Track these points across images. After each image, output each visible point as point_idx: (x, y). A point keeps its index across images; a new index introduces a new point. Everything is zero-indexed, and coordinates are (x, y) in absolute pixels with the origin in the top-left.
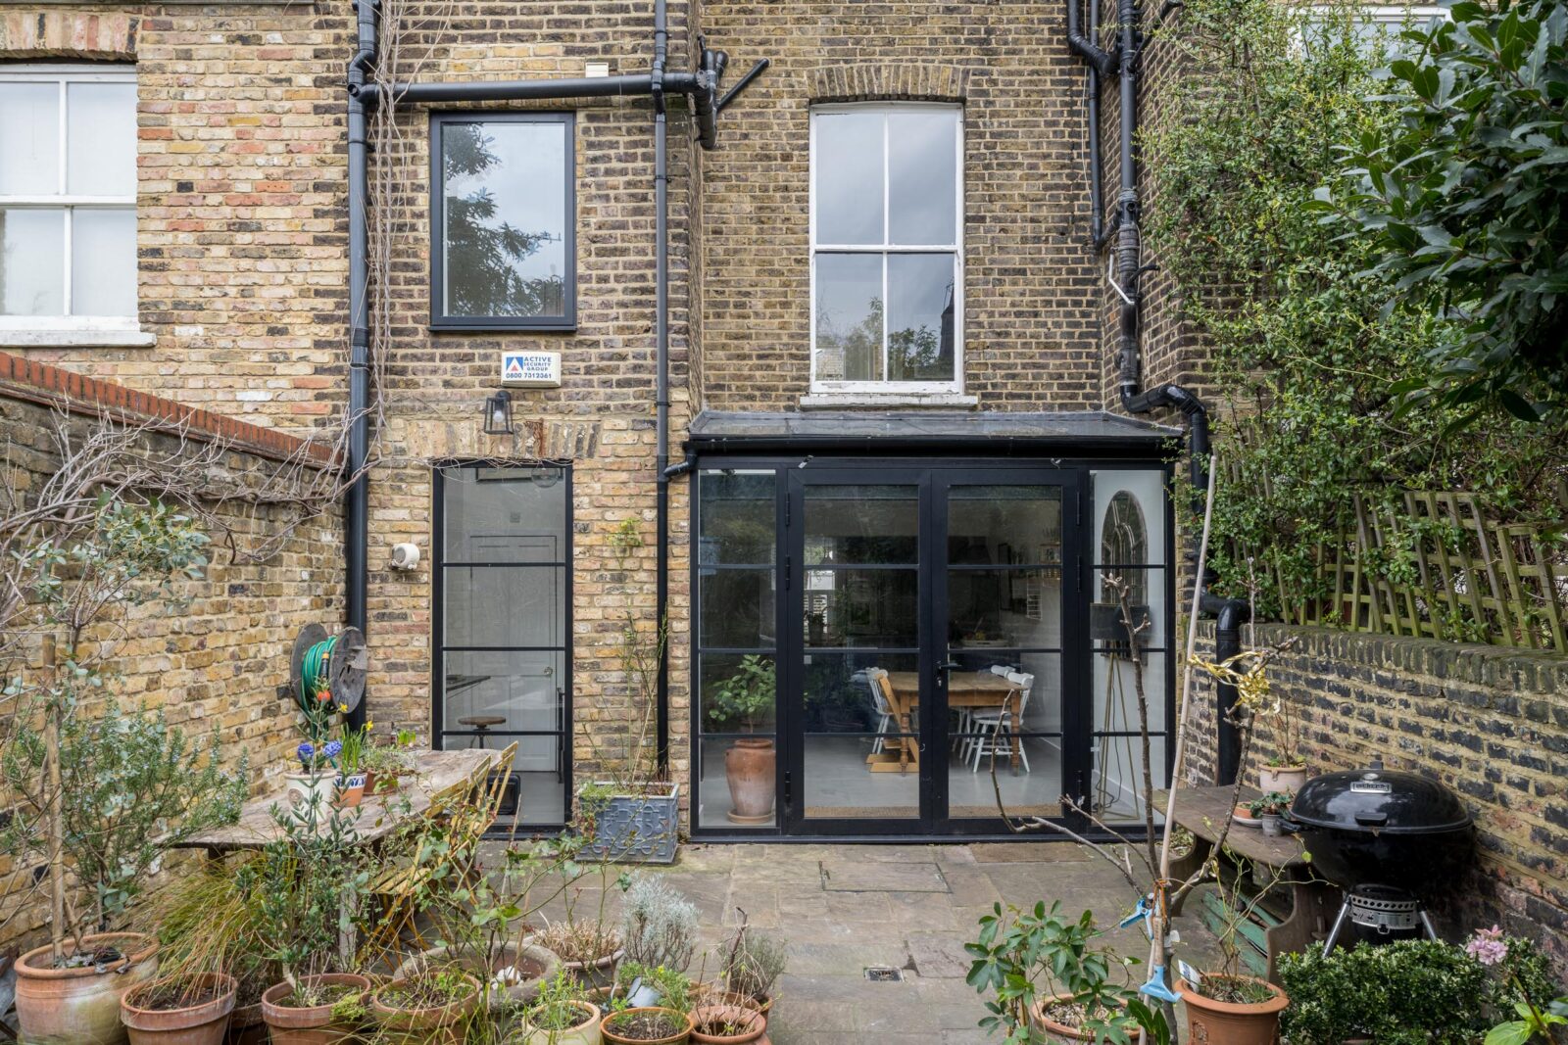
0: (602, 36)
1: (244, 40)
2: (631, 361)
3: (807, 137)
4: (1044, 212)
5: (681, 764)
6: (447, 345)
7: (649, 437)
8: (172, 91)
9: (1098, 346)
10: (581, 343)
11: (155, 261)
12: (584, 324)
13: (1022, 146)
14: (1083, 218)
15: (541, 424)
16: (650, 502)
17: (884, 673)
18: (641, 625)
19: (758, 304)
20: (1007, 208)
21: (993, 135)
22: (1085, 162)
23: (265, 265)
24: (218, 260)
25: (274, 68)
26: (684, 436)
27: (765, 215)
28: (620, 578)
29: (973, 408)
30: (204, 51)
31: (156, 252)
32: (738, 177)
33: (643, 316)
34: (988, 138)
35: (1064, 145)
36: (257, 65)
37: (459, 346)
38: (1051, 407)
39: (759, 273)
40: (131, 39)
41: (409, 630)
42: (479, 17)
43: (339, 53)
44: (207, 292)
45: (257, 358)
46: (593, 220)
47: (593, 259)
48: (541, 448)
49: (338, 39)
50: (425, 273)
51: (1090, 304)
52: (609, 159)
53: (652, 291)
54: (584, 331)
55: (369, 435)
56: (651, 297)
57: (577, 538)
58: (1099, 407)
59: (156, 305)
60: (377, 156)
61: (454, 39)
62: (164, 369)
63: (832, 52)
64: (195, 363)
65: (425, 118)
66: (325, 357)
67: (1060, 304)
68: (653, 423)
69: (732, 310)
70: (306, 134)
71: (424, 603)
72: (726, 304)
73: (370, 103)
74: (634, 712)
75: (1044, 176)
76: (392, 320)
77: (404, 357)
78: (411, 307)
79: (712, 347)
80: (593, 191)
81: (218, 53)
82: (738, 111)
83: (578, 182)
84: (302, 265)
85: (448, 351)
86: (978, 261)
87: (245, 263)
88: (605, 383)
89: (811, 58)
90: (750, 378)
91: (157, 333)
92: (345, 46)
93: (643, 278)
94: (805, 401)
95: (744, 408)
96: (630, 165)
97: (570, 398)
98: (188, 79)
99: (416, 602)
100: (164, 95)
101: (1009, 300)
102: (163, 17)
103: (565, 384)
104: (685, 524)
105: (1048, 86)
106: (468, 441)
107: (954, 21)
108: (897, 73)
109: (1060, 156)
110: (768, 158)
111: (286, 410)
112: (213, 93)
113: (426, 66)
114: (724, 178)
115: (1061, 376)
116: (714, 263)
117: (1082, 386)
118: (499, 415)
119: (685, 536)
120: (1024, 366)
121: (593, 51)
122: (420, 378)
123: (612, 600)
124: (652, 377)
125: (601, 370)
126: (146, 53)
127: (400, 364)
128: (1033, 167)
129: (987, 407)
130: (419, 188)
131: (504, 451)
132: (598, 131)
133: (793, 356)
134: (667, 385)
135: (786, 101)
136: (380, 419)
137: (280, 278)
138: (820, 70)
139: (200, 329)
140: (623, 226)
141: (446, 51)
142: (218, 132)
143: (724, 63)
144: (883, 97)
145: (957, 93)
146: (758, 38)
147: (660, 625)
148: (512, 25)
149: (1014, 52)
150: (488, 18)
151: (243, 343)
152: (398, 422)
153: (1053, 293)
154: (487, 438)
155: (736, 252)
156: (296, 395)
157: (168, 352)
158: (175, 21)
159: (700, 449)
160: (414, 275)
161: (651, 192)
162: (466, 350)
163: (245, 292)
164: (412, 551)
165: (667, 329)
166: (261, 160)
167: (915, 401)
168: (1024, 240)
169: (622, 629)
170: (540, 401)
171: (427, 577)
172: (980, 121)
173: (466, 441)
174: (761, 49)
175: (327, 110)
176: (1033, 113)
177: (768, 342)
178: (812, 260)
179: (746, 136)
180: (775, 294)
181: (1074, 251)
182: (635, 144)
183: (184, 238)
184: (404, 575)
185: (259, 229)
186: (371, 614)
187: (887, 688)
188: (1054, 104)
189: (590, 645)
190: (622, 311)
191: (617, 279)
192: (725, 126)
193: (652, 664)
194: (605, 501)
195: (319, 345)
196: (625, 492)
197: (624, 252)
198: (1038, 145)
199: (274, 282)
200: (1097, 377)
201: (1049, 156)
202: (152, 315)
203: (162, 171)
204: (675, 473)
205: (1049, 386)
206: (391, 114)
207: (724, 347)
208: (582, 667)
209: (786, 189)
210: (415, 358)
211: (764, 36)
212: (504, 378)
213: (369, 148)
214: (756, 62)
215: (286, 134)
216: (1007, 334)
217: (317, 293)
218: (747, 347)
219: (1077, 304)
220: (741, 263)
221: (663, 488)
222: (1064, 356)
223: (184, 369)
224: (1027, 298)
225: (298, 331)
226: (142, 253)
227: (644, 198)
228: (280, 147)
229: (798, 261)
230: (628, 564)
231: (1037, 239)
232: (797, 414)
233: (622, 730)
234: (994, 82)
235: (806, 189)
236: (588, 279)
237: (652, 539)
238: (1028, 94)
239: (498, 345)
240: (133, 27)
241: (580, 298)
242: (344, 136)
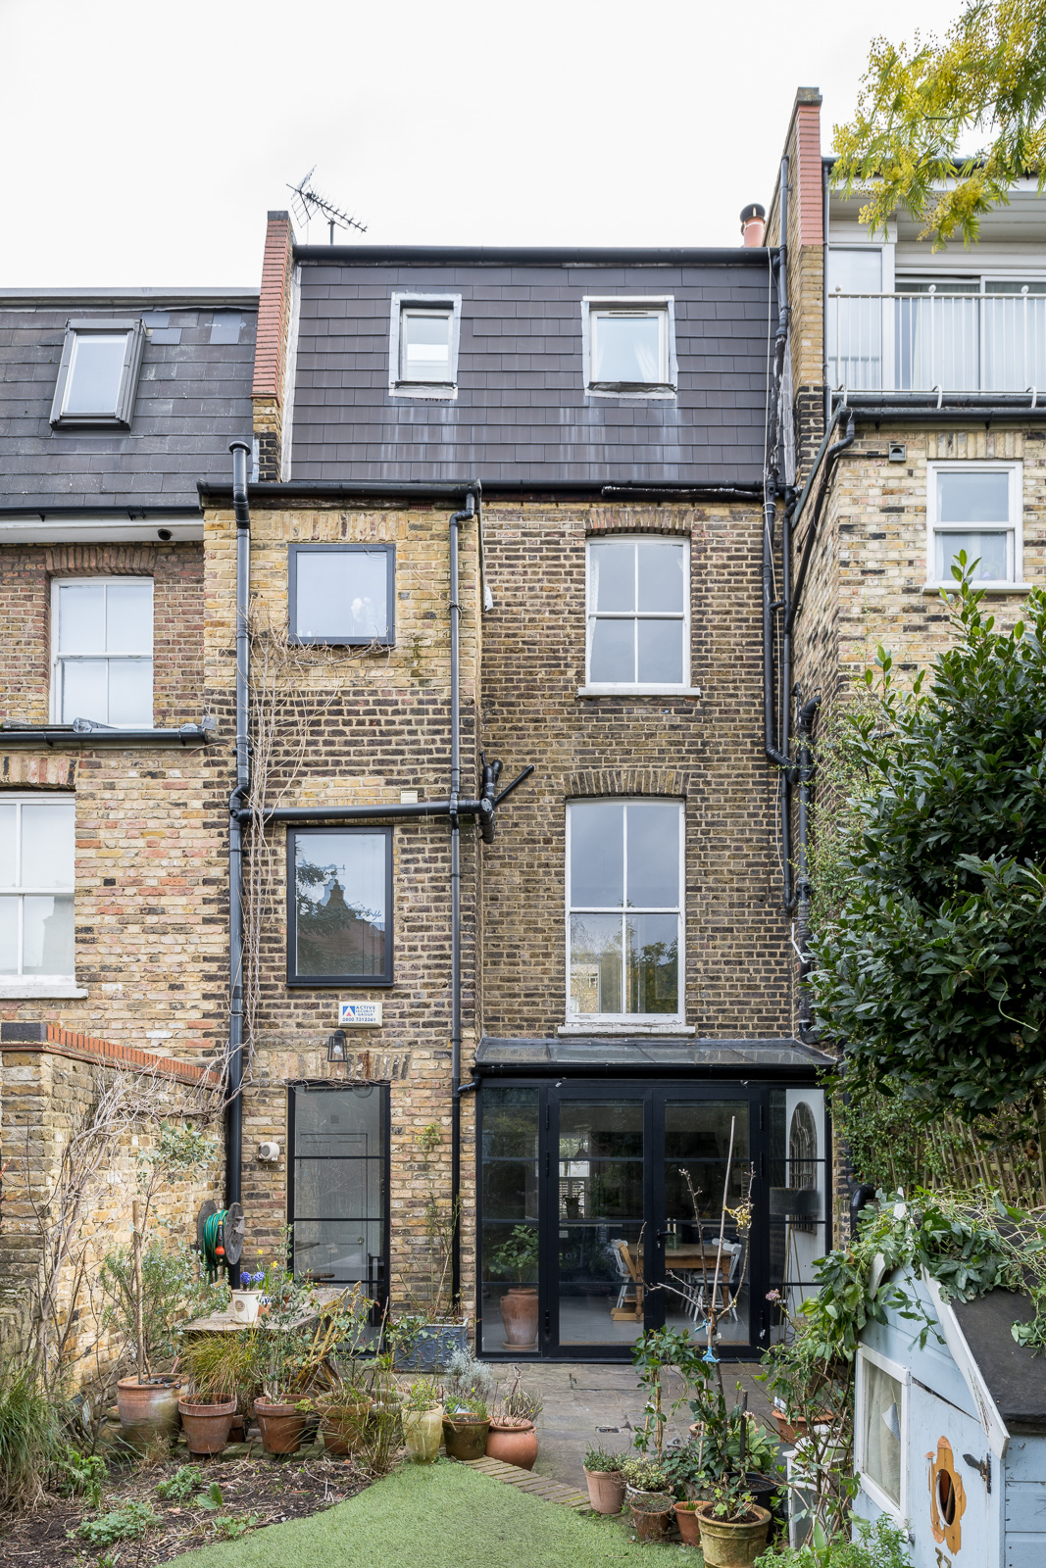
0: (413, 771)
1: (153, 775)
2: (433, 1009)
3: (563, 825)
4: (747, 884)
5: (470, 1305)
6: (299, 997)
7: (446, 1064)
8: (101, 813)
9: (789, 988)
10: (397, 995)
11: (88, 936)
12: (399, 981)
13: (730, 833)
14: (778, 889)
15: (367, 1055)
16: (447, 1112)
17: (626, 1243)
18: (441, 1202)
19: (525, 954)
20: (717, 881)
21: (707, 824)
22: (778, 845)
23: (168, 939)
24: (134, 935)
25: (175, 795)
26: (472, 1063)
27: (530, 886)
28: (425, 1167)
29: (692, 1036)
30: (122, 784)
31: (89, 930)
32: (510, 857)
33: (442, 975)
34: (704, 826)
35: (762, 832)
36: (163, 793)
37: (308, 997)
38: (752, 1035)
39: (526, 930)
40: (71, 775)
41: (271, 1205)
42: (323, 758)
43: (221, 784)
44: (125, 959)
45: (162, 1006)
46: (406, 905)
47: (406, 933)
48: (368, 1073)
49: (221, 774)
50: (284, 944)
51: (782, 955)
52: (417, 861)
53: (448, 957)
54: (398, 986)
55: (244, 1063)
56: (448, 962)
57: (394, 1138)
58: (790, 1035)
59: (88, 968)
60: (251, 859)
61: (304, 774)
62: (95, 1015)
63: (582, 760)
64: (117, 1011)
65: (284, 831)
66: (210, 1006)
67: (760, 955)
68: (449, 1054)
69: (505, 959)
70: (198, 843)
71: (282, 1186)
72: (501, 955)
73: (244, 822)
74: (435, 1266)
75: (748, 855)
76: (260, 979)
77: (268, 1006)
78: (273, 969)
79: (489, 988)
80: (406, 884)
81: (134, 785)
82: (510, 805)
83: (395, 878)
84: (194, 938)
85: (300, 1001)
86: (698, 922)
87: (153, 938)
88: (414, 1025)
89: (567, 764)
90: (519, 1012)
91: (89, 988)
92: (226, 779)
93: (442, 947)
94: (561, 1030)
95: (514, 1035)
96: (433, 865)
97: (389, 1035)
98: (112, 804)
99: (275, 1185)
100: (95, 816)
101: (720, 951)
102: (94, 759)
103: (385, 1025)
104: (472, 1128)
105: (750, 786)
106: (315, 1066)
107: (677, 736)
108: (633, 776)
109: (759, 840)
110: (534, 841)
111: (182, 1044)
112: (130, 814)
113: (286, 793)
114: (499, 857)
115: (760, 1011)
116: (491, 922)
117: (777, 1019)
118: (337, 1049)
119: (472, 1136)
120: (731, 1003)
121: (406, 782)
122: (279, 1021)
123: (419, 1184)
124: (449, 1020)
125: (411, 1015)
126: (82, 784)
127: (265, 1010)
128: (738, 848)
129: (703, 1035)
130: (278, 882)
131: (340, 1074)
132: (410, 841)
133: (552, 995)
134: (459, 1026)
135: (548, 798)
136: (252, 1050)
137: (178, 949)
138: (574, 773)
139: (120, 986)
140: (427, 909)
141: (299, 783)
142: (134, 842)
143: (500, 769)
144: (623, 794)
145: (680, 792)
146: (526, 749)
147: (454, 1202)
148: (348, 763)
149: (724, 760)
150: (330, 759)
151: (151, 996)
152: (263, 1053)
153: (754, 946)
154: (328, 1065)
155: (508, 914)
156: (189, 1034)
157: (97, 1002)
158: (103, 761)
159: (482, 1071)
160: (276, 946)
161: (448, 885)
162: (313, 1001)
163: (153, 958)
164: (274, 1148)
165: (459, 985)
166: (165, 862)
167: (647, 1030)
168: (732, 905)
169: (426, 1205)
170: (366, 1037)
171: (283, 1167)
172: (698, 813)
173: (313, 1067)
174: (528, 757)
175: (213, 825)
176: (739, 807)
177: (533, 984)
178: (567, 919)
179: (516, 825)
180: (539, 947)
181: (771, 914)
182: (437, 850)
183: (110, 920)
184: (269, 1166)
185: (163, 913)
186: (244, 1193)
187: (626, 1253)
188: (755, 800)
189: (403, 1217)
190: (426, 971)
191: (423, 948)
192: (500, 817)
193: (449, 1231)
194: (414, 1111)
195: (206, 997)
196: (429, 1104)
197: (428, 928)
198: (742, 832)
199: (174, 953)
200: (788, 1011)
201: (751, 840)
202: (86, 976)
203: (93, 870)
204: (465, 1090)
205: (751, 1019)
206: (261, 830)
207: (499, 988)
208: (397, 1233)
209: (547, 865)
210: (276, 1006)
211: (530, 748)
212: (341, 1021)
213: (245, 854)
214: (525, 768)
215: (183, 843)
216: (719, 978)
217: (205, 959)
218: (517, 988)
219: (773, 955)
220: (512, 923)
221: (456, 1101)
222: (762, 995)
223: (108, 1015)
224: (734, 950)
225: (191, 987)
226: (78, 930)
227: (443, 889)
228: (179, 853)
229: (556, 921)
230: (431, 1157)
231: (741, 905)
232: (556, 1040)
233: (428, 1279)
234: (708, 783)
235: (562, 866)
236: (402, 949)
237: (448, 1139)
238: (735, 792)
239: (337, 997)
240: (72, 766)
241: (396, 962)
242: (225, 844)
